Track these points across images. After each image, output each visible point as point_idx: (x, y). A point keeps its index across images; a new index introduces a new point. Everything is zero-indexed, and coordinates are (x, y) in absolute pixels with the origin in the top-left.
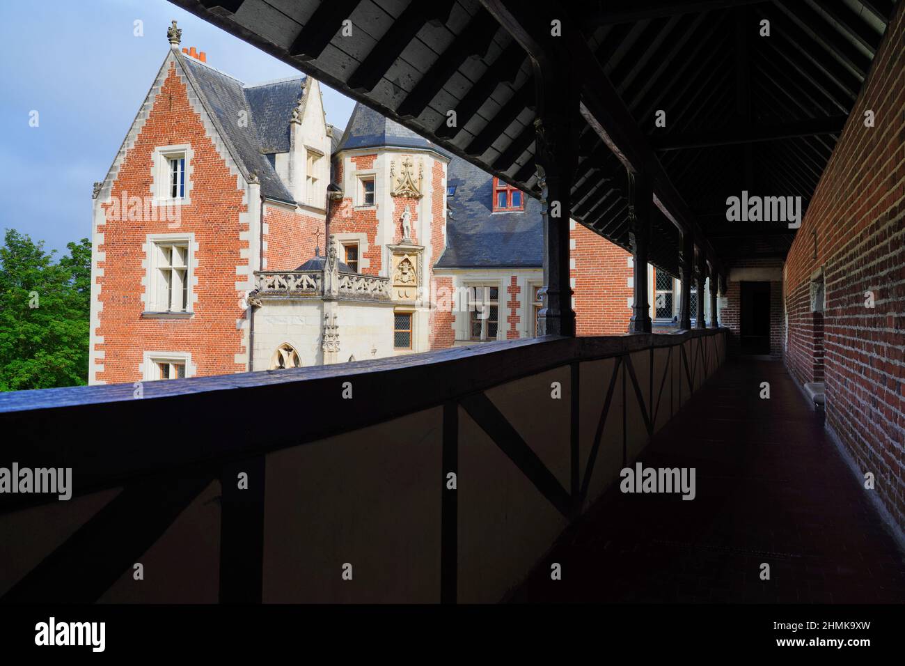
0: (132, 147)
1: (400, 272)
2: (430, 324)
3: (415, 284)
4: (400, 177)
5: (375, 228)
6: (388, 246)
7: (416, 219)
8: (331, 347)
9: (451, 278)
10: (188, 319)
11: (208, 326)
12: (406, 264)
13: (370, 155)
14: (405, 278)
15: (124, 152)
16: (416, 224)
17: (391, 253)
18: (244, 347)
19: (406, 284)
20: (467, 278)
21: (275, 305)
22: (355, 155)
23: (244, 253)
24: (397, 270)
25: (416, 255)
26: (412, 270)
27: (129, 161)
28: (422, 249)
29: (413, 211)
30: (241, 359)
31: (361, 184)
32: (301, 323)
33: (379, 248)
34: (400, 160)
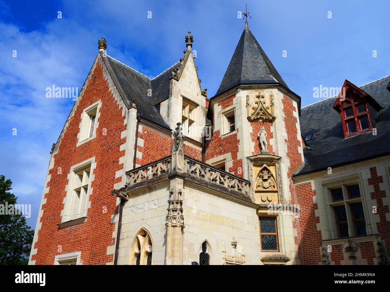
0: (73, 115)
1: (261, 180)
2: (294, 227)
3: (276, 189)
4: (254, 106)
5: (237, 147)
6: (248, 158)
7: (272, 137)
8: (174, 221)
9: (310, 183)
10: (83, 223)
11: (94, 226)
12: (265, 172)
13: (231, 97)
14: (266, 184)
15: (69, 120)
16: (272, 141)
17: (251, 165)
18: (114, 239)
19: (268, 190)
20: (324, 180)
21: (138, 196)
22: (220, 100)
23: (121, 160)
24: (258, 178)
25: (274, 165)
26: (272, 178)
27: (71, 124)
28: (279, 159)
29: (268, 130)
30: (111, 250)
31: (225, 119)
32: (155, 207)
33: (241, 161)
34: (254, 94)
